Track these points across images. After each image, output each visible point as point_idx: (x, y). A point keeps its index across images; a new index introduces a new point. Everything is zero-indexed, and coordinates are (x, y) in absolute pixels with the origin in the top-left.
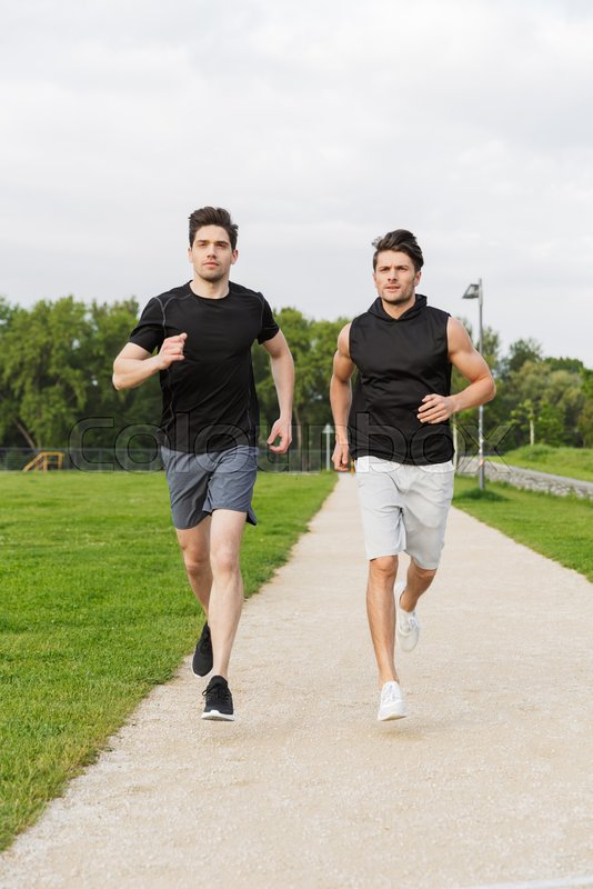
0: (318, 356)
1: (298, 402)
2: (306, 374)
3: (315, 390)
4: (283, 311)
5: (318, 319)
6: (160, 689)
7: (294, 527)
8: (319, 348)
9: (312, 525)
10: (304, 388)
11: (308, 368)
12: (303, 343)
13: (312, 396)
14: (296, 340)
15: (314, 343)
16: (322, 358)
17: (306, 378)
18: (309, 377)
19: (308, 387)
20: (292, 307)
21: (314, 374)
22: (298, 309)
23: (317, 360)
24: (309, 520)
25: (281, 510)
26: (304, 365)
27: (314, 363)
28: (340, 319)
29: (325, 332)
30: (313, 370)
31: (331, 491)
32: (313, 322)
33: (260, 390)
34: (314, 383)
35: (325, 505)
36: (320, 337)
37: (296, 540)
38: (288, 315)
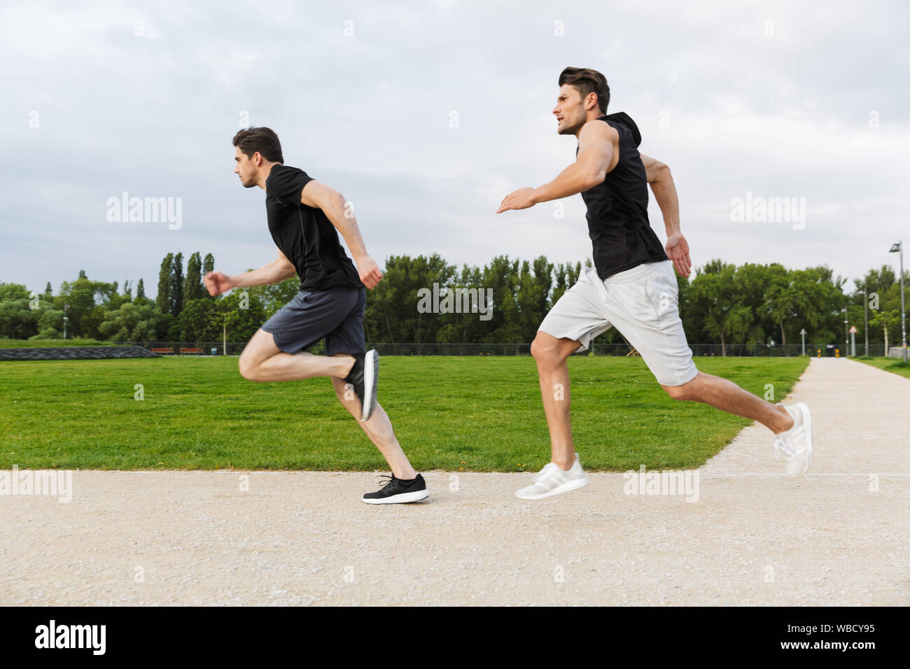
0: (794, 290)
1: (783, 318)
2: (787, 301)
3: (793, 310)
4: (772, 265)
5: (794, 270)
6: (747, 428)
7: (792, 378)
8: (795, 286)
9: (801, 378)
10: (786, 309)
11: (788, 298)
12: (785, 284)
13: (791, 314)
14: (780, 282)
15: (792, 284)
16: (797, 292)
17: (787, 304)
18: (790, 303)
19: (788, 309)
20: (777, 263)
21: (793, 302)
22: (781, 264)
23: (793, 293)
24: (799, 376)
25: (781, 372)
26: (786, 296)
27: (792, 295)
28: (807, 269)
29: (799, 277)
30: (792, 299)
31: (808, 365)
32: (791, 271)
33: (760, 311)
34: (792, 307)
35: (806, 370)
36: (795, 280)
37: (794, 384)
38: (775, 268)
